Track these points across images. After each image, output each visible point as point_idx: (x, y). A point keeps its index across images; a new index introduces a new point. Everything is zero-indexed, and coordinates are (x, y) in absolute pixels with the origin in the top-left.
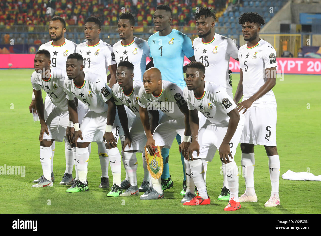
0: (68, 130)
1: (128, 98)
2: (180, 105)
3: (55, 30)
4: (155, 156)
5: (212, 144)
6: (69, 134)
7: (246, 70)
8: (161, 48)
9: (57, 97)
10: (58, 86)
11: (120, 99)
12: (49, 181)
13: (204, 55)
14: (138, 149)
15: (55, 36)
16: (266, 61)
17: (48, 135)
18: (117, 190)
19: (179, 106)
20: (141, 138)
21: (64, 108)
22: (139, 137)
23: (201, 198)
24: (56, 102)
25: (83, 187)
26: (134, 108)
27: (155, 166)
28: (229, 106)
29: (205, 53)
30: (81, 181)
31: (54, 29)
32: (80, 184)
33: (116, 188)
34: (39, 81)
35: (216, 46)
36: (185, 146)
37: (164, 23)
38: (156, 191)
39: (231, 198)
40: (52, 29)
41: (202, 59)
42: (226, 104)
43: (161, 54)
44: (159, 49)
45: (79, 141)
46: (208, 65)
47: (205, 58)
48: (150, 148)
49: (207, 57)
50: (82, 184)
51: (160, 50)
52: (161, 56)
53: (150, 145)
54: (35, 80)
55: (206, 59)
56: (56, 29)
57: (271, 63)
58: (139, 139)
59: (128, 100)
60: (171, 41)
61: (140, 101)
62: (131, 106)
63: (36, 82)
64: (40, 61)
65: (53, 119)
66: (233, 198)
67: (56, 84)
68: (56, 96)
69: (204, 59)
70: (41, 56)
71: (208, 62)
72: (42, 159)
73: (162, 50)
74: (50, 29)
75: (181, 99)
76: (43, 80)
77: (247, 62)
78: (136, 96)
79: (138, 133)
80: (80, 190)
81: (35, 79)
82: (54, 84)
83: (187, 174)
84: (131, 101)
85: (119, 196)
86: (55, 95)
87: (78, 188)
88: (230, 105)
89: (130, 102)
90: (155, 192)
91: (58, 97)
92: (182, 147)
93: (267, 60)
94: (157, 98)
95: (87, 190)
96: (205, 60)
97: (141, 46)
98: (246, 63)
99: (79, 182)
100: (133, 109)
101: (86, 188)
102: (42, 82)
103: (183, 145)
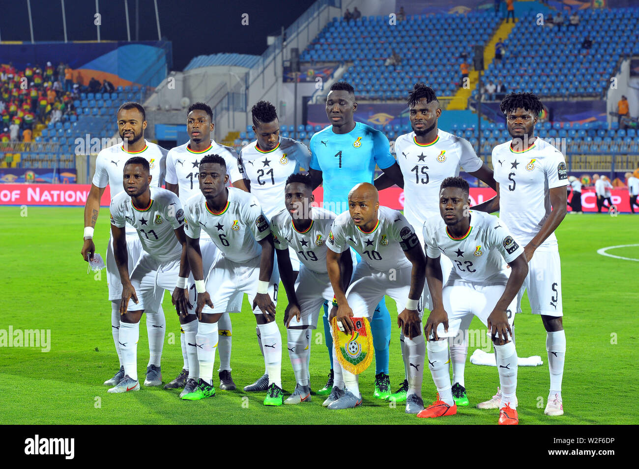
0: (179, 293)
1: (301, 236)
2: (408, 247)
3: (131, 126)
4: (355, 334)
5: (469, 312)
6: (179, 299)
7: (512, 188)
8: (340, 153)
9: (157, 238)
10: (164, 218)
11: (286, 238)
12: (135, 381)
13: (421, 164)
14: (310, 323)
15: (133, 135)
16: (552, 176)
17: (136, 303)
18: (277, 393)
19: (406, 248)
20: (316, 304)
21: (166, 256)
22: (312, 302)
23: (446, 404)
24: (152, 246)
25: (209, 390)
26: (311, 254)
27: (354, 352)
28: (514, 249)
29: (423, 160)
30: (205, 379)
31: (128, 124)
32: (203, 385)
33: (275, 391)
34: (128, 211)
35: (442, 150)
36: (409, 317)
37: (347, 113)
38: (352, 394)
39: (506, 404)
40: (125, 123)
41: (417, 172)
42: (509, 247)
43: (340, 164)
44: (336, 156)
45: (206, 310)
46: (427, 182)
47: (423, 168)
48: (346, 321)
49: (427, 168)
50: (206, 384)
51: (338, 157)
52: (340, 167)
53: (347, 316)
54: (120, 210)
55: (425, 170)
56: (133, 123)
57: (560, 179)
58: (313, 305)
59: (302, 240)
60: (357, 143)
61: (332, 242)
62: (305, 251)
63: (120, 213)
64: (136, 176)
65: (145, 276)
66: (509, 403)
67: (162, 215)
68: (156, 236)
69: (420, 170)
70: (137, 168)
71: (427, 175)
72: (123, 345)
73: (340, 156)
74: (122, 123)
75: (410, 237)
76: (134, 210)
77: (514, 174)
78: (317, 233)
79: (310, 296)
80: (205, 394)
81: (120, 208)
82: (157, 216)
83: (412, 365)
84: (307, 242)
85: (283, 403)
86: (154, 234)
87: (201, 392)
88: (515, 247)
89: (304, 243)
90: (350, 395)
91: (159, 238)
92: (405, 318)
93: (553, 173)
94: (367, 235)
95: (213, 395)
96: (422, 172)
97: (293, 151)
98: (512, 177)
99: (202, 381)
100: (309, 255)
101: (213, 391)
102: (133, 212)
103: (406, 315)
